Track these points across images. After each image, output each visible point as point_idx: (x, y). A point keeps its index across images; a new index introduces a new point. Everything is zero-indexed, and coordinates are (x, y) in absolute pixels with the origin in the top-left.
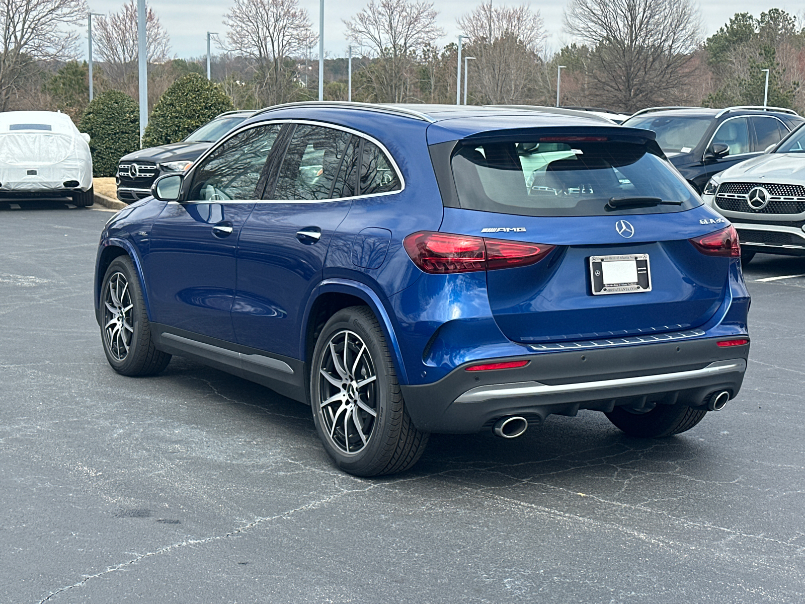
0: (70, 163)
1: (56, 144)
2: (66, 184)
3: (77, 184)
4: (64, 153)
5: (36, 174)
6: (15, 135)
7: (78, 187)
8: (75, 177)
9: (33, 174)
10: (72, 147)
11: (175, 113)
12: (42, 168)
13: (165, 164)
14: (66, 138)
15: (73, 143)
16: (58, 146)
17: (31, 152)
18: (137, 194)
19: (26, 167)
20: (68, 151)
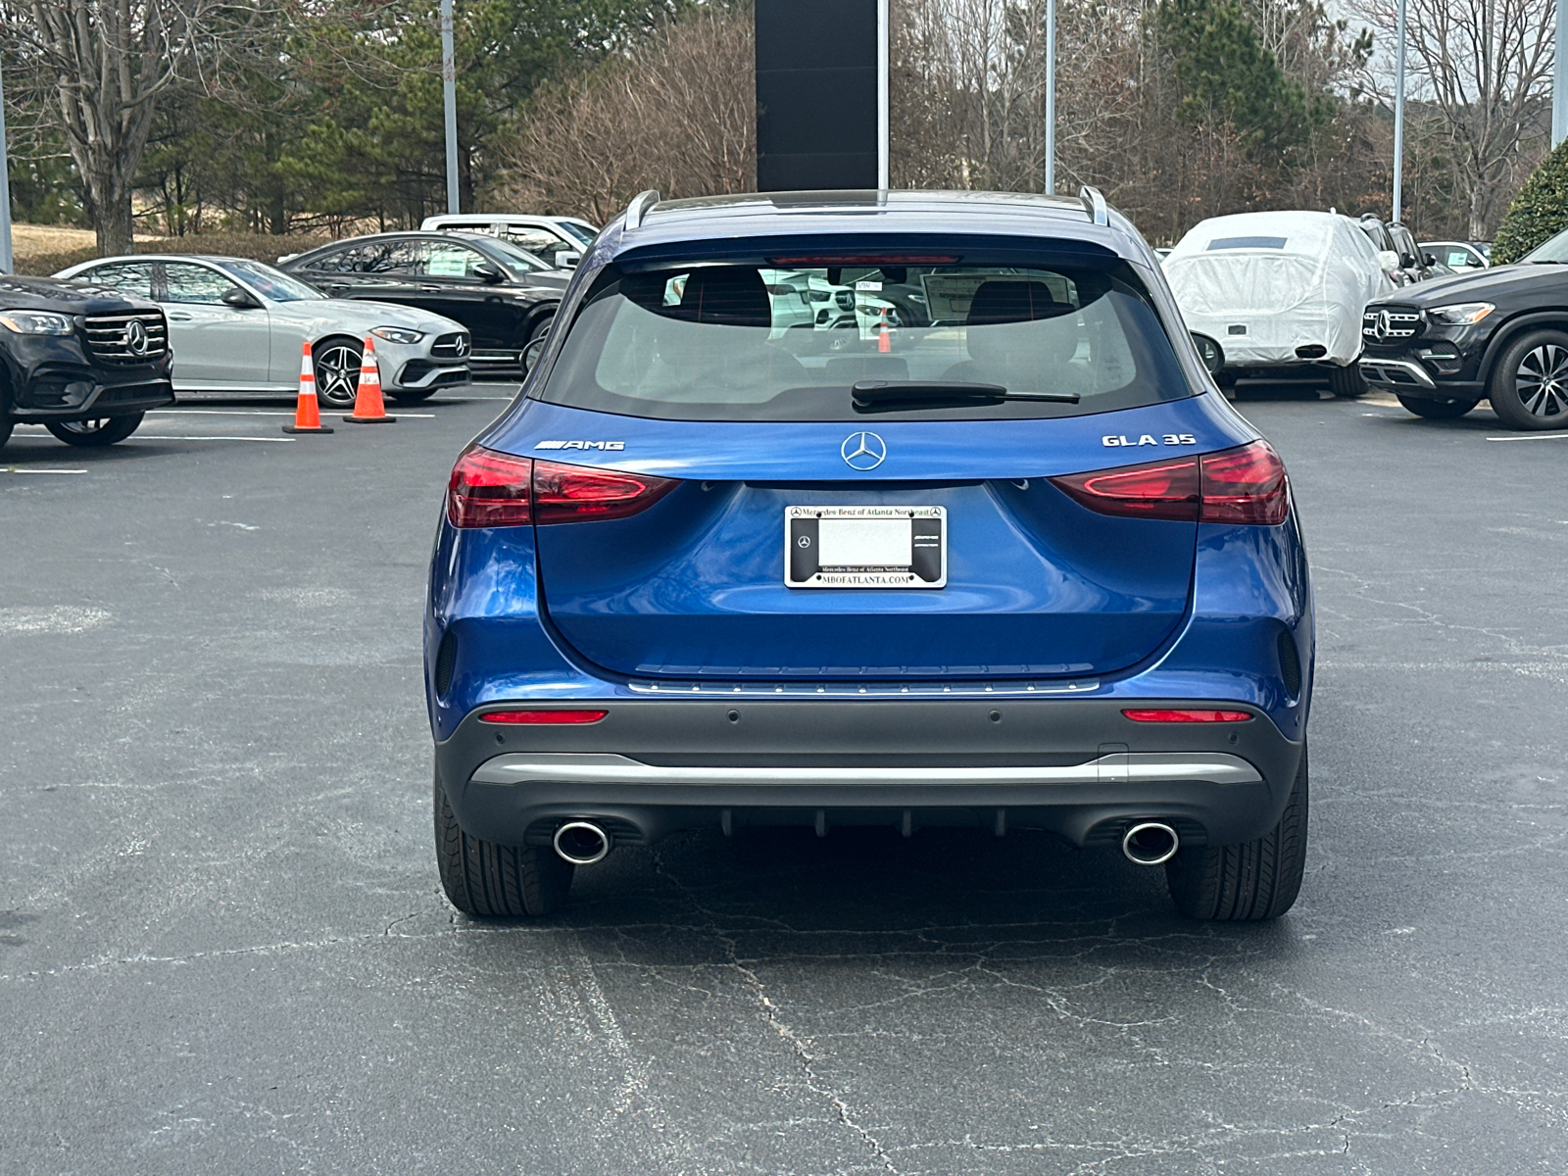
0: (1309, 309)
1: (1285, 275)
2: (1300, 352)
3: (1322, 351)
4: (1299, 291)
5: (1244, 333)
6: (1212, 258)
7: (1325, 358)
8: (1319, 338)
9: (1239, 333)
10: (1316, 280)
11: (1550, 203)
12: (1256, 321)
13: (1436, 311)
14: (1305, 261)
15: (1318, 272)
16: (1289, 278)
17: (1238, 290)
18: (1386, 371)
19: (1228, 319)
20: (1306, 287)
